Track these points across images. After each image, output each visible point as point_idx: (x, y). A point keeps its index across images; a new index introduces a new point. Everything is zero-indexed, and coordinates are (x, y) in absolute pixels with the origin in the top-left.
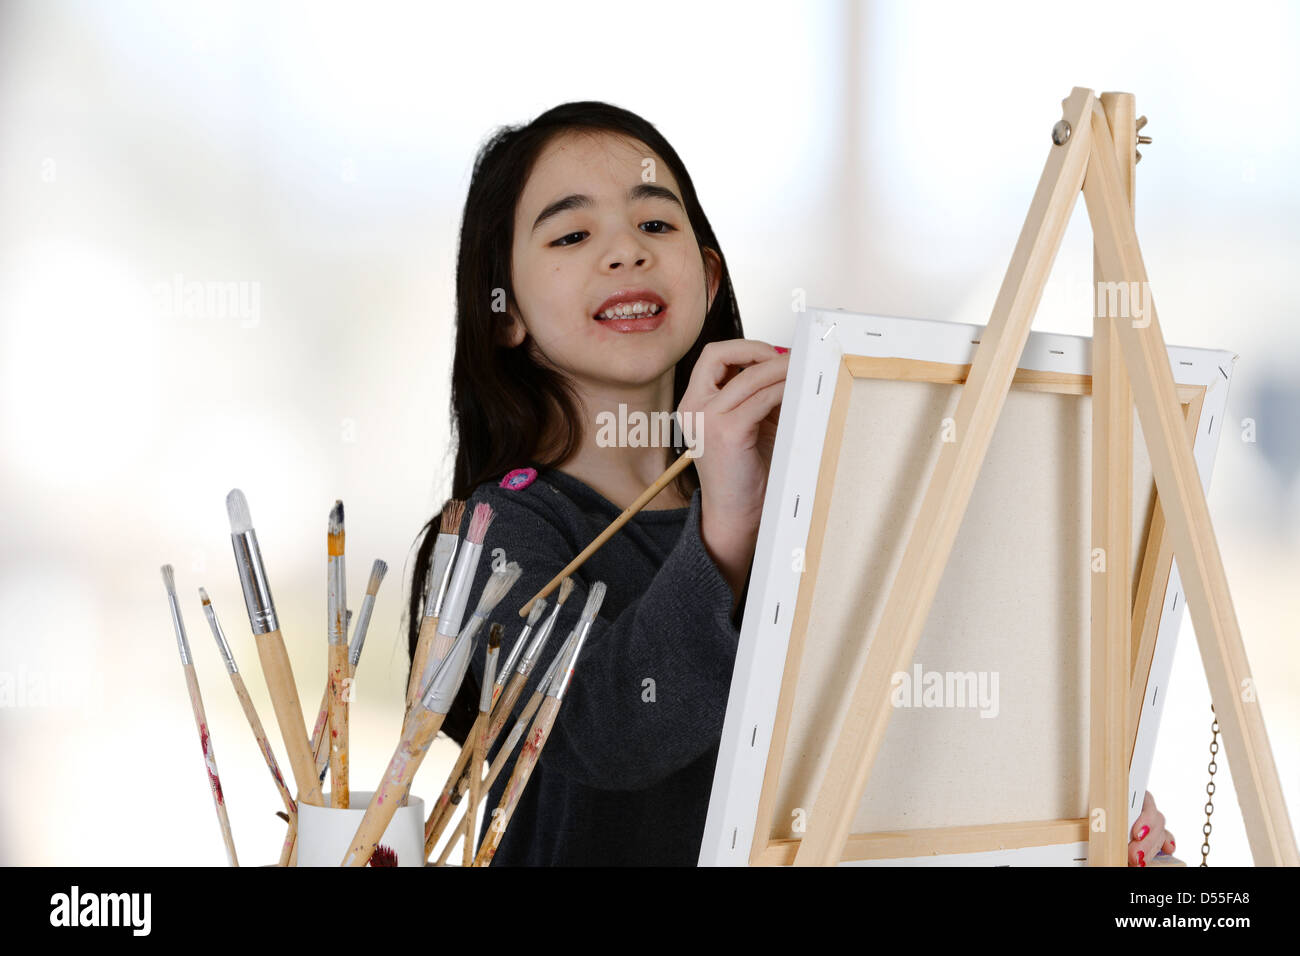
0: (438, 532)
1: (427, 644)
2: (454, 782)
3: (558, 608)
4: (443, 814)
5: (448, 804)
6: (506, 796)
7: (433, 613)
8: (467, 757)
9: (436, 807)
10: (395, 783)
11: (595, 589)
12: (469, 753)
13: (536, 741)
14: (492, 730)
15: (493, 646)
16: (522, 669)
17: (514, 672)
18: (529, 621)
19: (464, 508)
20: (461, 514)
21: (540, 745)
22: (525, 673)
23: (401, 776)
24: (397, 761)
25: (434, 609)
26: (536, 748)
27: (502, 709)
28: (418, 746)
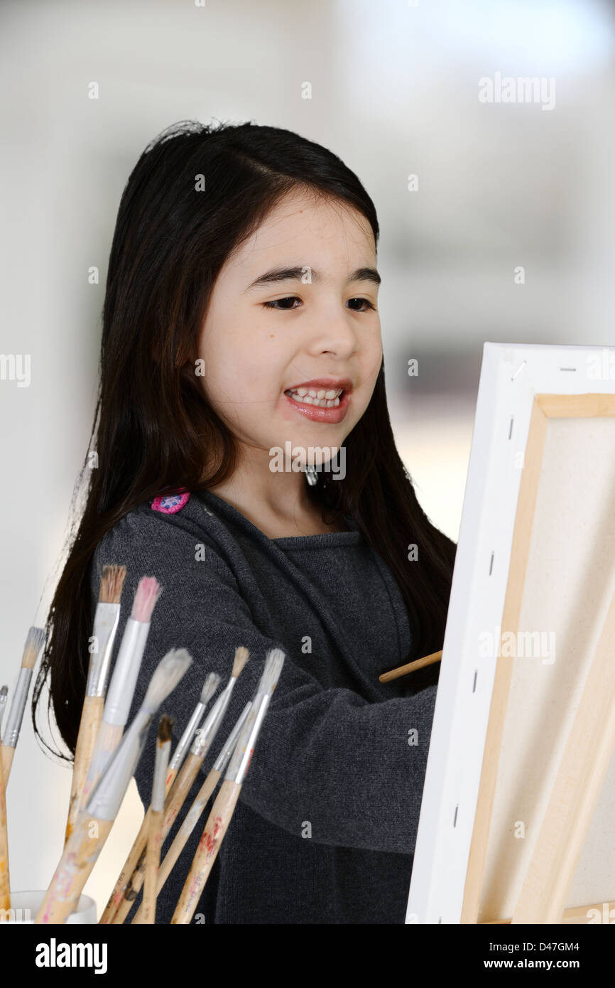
0: (98, 602)
1: (91, 726)
2: (126, 879)
3: (232, 681)
4: (117, 912)
5: (122, 900)
6: (185, 895)
7: (96, 692)
8: (141, 849)
9: (108, 907)
10: (61, 899)
11: (271, 658)
12: (143, 845)
13: (216, 832)
14: (167, 818)
15: (164, 739)
16: (196, 751)
17: (188, 755)
18: (202, 699)
19: (124, 573)
20: (122, 579)
21: (220, 836)
22: (200, 754)
23: (67, 890)
24: (62, 875)
25: (97, 688)
26: (215, 841)
27: (177, 795)
28: (85, 858)
